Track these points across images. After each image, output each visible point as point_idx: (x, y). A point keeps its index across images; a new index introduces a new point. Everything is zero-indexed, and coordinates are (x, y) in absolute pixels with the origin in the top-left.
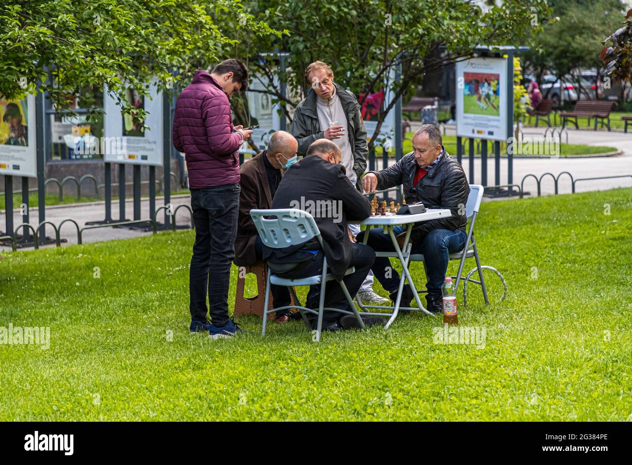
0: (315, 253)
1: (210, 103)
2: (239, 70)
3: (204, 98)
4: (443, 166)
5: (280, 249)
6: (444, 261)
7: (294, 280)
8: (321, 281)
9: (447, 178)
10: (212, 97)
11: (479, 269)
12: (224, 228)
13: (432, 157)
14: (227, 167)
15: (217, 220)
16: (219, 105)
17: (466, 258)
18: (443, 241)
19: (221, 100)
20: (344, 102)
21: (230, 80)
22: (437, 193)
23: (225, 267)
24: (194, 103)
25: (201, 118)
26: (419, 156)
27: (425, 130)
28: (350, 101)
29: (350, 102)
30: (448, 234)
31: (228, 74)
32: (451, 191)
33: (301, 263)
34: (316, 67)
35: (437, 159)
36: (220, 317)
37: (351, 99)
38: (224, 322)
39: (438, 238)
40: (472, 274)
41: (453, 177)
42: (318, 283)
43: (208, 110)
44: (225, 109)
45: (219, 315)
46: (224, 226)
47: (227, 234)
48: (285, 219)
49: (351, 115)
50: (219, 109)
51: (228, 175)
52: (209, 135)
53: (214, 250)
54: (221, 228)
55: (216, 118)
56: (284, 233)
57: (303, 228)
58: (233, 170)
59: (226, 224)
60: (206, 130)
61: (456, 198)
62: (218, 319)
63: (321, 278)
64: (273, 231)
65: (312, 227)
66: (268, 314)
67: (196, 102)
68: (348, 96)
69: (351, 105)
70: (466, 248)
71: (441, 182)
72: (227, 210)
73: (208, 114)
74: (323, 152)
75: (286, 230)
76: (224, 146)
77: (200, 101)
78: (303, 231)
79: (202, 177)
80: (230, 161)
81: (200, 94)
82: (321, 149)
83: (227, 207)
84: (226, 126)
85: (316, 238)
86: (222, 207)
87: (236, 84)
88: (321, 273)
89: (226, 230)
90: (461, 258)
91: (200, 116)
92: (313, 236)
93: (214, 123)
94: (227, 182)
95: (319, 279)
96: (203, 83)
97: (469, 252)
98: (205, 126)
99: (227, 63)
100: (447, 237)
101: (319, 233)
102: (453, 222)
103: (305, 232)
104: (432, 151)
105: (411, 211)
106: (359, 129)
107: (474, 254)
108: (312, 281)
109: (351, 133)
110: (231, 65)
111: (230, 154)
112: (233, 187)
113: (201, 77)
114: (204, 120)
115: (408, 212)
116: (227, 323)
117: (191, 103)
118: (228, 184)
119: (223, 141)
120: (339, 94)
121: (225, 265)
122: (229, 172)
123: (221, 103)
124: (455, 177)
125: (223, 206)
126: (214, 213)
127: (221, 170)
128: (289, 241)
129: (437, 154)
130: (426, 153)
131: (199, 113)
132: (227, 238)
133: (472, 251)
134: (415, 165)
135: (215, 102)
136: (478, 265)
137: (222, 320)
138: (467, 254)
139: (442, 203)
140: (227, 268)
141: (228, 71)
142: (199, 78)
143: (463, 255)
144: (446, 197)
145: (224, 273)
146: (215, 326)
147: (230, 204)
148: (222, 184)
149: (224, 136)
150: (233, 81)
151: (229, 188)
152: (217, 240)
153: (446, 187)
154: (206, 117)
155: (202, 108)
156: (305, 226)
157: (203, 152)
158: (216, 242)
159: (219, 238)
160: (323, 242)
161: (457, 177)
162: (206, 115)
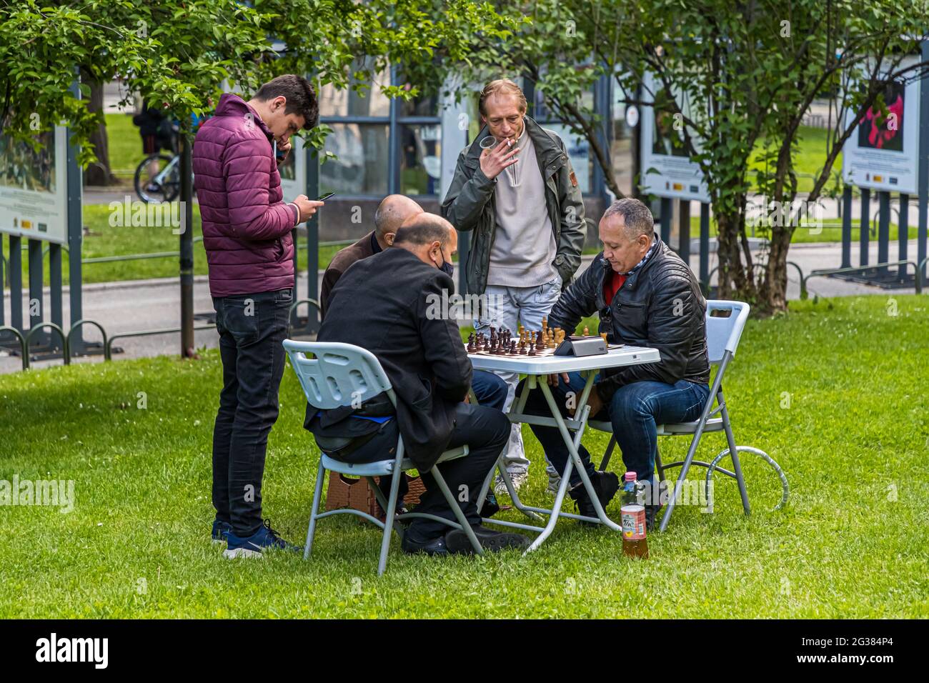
0: (384, 422)
1: (235, 150)
2: (297, 93)
3: (227, 142)
4: (651, 270)
5: (326, 411)
6: (645, 439)
7: (354, 466)
8: (393, 471)
9: (657, 291)
10: (239, 141)
11: (732, 453)
12: (257, 367)
13: (632, 256)
14: (264, 262)
15: (246, 353)
16: (251, 155)
17: (704, 432)
18: (640, 403)
19: (256, 146)
20: (539, 150)
21: (281, 110)
22: (640, 319)
23: (257, 435)
24: (213, 151)
25: (221, 177)
26: (610, 255)
27: (619, 209)
28: (550, 147)
29: (550, 150)
30: (654, 390)
31: (276, 100)
32: (663, 315)
33: (356, 438)
34: (504, 88)
35: (643, 260)
36: (244, 521)
37: (550, 144)
38: (250, 529)
39: (632, 399)
40: (720, 460)
41: (666, 291)
42: (389, 473)
43: (231, 162)
44: (260, 162)
45: (243, 516)
46: (257, 363)
47: (263, 377)
48: (328, 360)
49: (550, 172)
50: (250, 162)
51: (267, 276)
52: (230, 205)
53: (242, 405)
54: (252, 366)
55: (244, 177)
56: (329, 384)
57: (361, 377)
58: (276, 267)
59: (261, 360)
60: (226, 197)
61: (672, 326)
62: (242, 523)
63: (393, 465)
64: (312, 379)
65: (377, 376)
66: (316, 520)
67: (215, 147)
68: (546, 140)
69: (550, 156)
70: (705, 415)
71: (646, 299)
72: (262, 337)
73: (230, 170)
74: (419, 242)
75: (331, 378)
76: (252, 227)
77: (220, 147)
78: (361, 381)
79: (223, 277)
80: (272, 252)
81: (222, 135)
82: (415, 237)
83: (262, 331)
84: (260, 193)
85: (384, 394)
86: (254, 331)
87: (292, 117)
88: (393, 456)
89: (260, 370)
90: (694, 433)
91: (218, 171)
92: (378, 391)
93: (238, 186)
94: (264, 289)
95: (389, 467)
96: (230, 115)
97: (711, 421)
98: (225, 191)
99: (279, 81)
100: (651, 397)
101: (388, 386)
102: (669, 369)
103: (364, 384)
104: (631, 246)
105: (576, 351)
106: (565, 195)
107: (723, 426)
108: (377, 468)
109: (552, 203)
110: (284, 85)
111: (274, 240)
112: (275, 297)
113: (230, 106)
114: (225, 179)
115: (571, 353)
116: (255, 530)
117: (209, 150)
118: (268, 292)
119: (251, 217)
120: (533, 135)
121: (257, 431)
122: (268, 271)
123: (254, 152)
124: (670, 290)
125: (256, 329)
126: (241, 340)
127: (255, 267)
128: (337, 398)
129: (642, 250)
130: (620, 250)
131: (217, 167)
132: (262, 384)
133: (720, 420)
134: (606, 267)
135: (245, 149)
136: (730, 445)
137: (248, 525)
138: (706, 426)
139: (650, 335)
140: (259, 437)
141: (276, 95)
142: (225, 108)
143: (697, 426)
144: (656, 325)
145: (254, 445)
146: (235, 533)
147: (268, 326)
148: (256, 290)
149: (253, 209)
150: (287, 112)
151: (268, 298)
152: (245, 387)
153: (654, 307)
154: (227, 175)
155: (222, 159)
156: (363, 374)
157: (226, 235)
158: (244, 391)
159: (248, 384)
160: (397, 402)
161: (674, 289)
162: (228, 172)
